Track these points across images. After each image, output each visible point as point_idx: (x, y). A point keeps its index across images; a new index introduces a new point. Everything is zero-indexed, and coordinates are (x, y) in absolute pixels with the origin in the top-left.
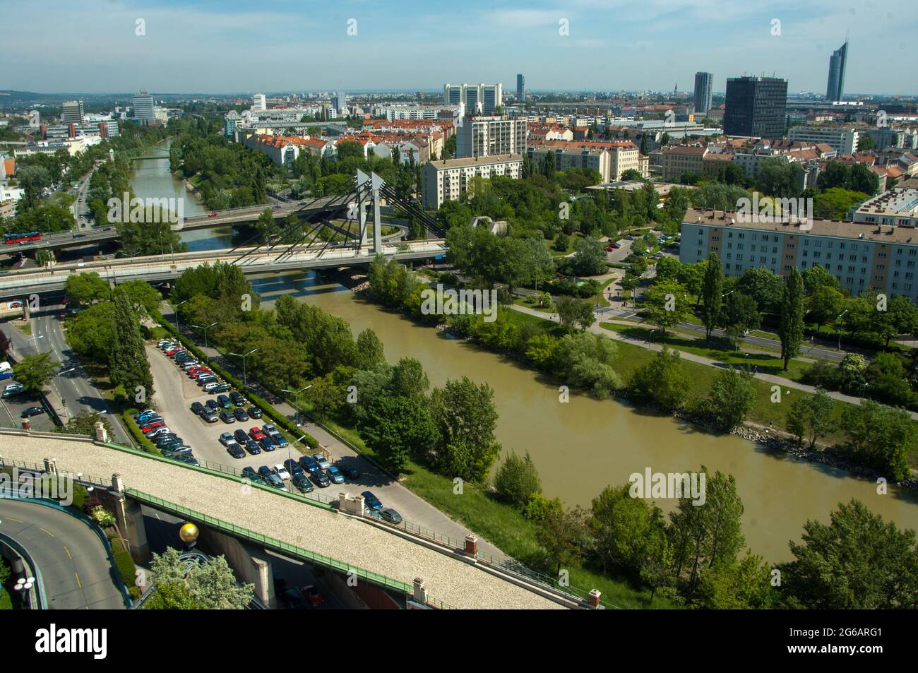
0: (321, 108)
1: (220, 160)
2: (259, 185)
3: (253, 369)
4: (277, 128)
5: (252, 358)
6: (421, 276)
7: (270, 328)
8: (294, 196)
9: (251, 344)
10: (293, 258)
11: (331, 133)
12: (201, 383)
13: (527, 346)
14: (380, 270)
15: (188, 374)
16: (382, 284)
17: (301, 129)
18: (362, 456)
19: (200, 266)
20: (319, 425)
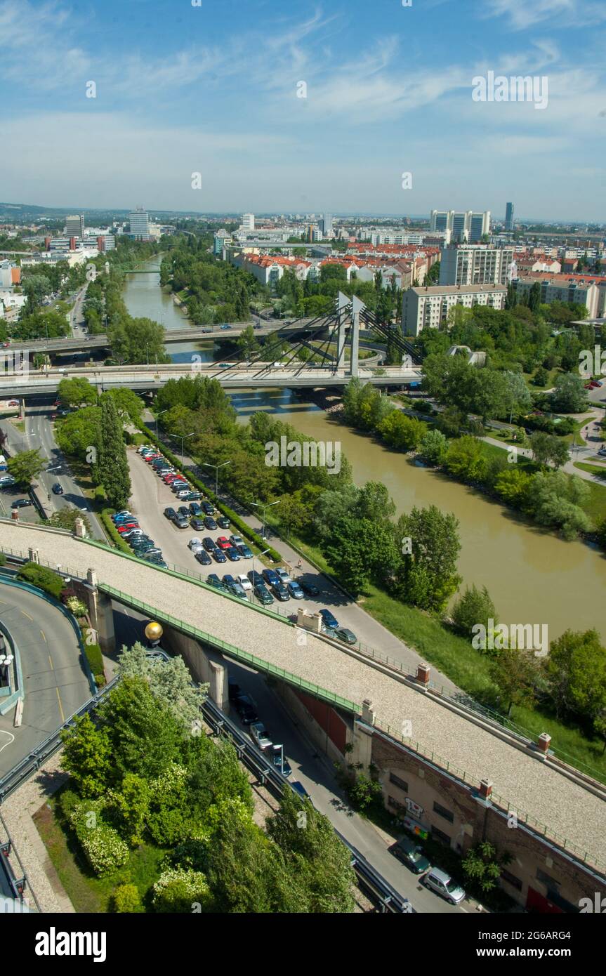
0: (307, 229)
1: (208, 276)
2: (243, 302)
3: (225, 481)
4: (263, 248)
5: (224, 470)
6: (396, 401)
7: (244, 442)
8: (276, 315)
9: (225, 456)
10: (271, 376)
11: (315, 254)
12: (175, 490)
13: (497, 480)
14: (354, 393)
15: (164, 480)
16: (356, 407)
17: (287, 250)
18: (322, 574)
19: (182, 378)
20: (284, 541)
